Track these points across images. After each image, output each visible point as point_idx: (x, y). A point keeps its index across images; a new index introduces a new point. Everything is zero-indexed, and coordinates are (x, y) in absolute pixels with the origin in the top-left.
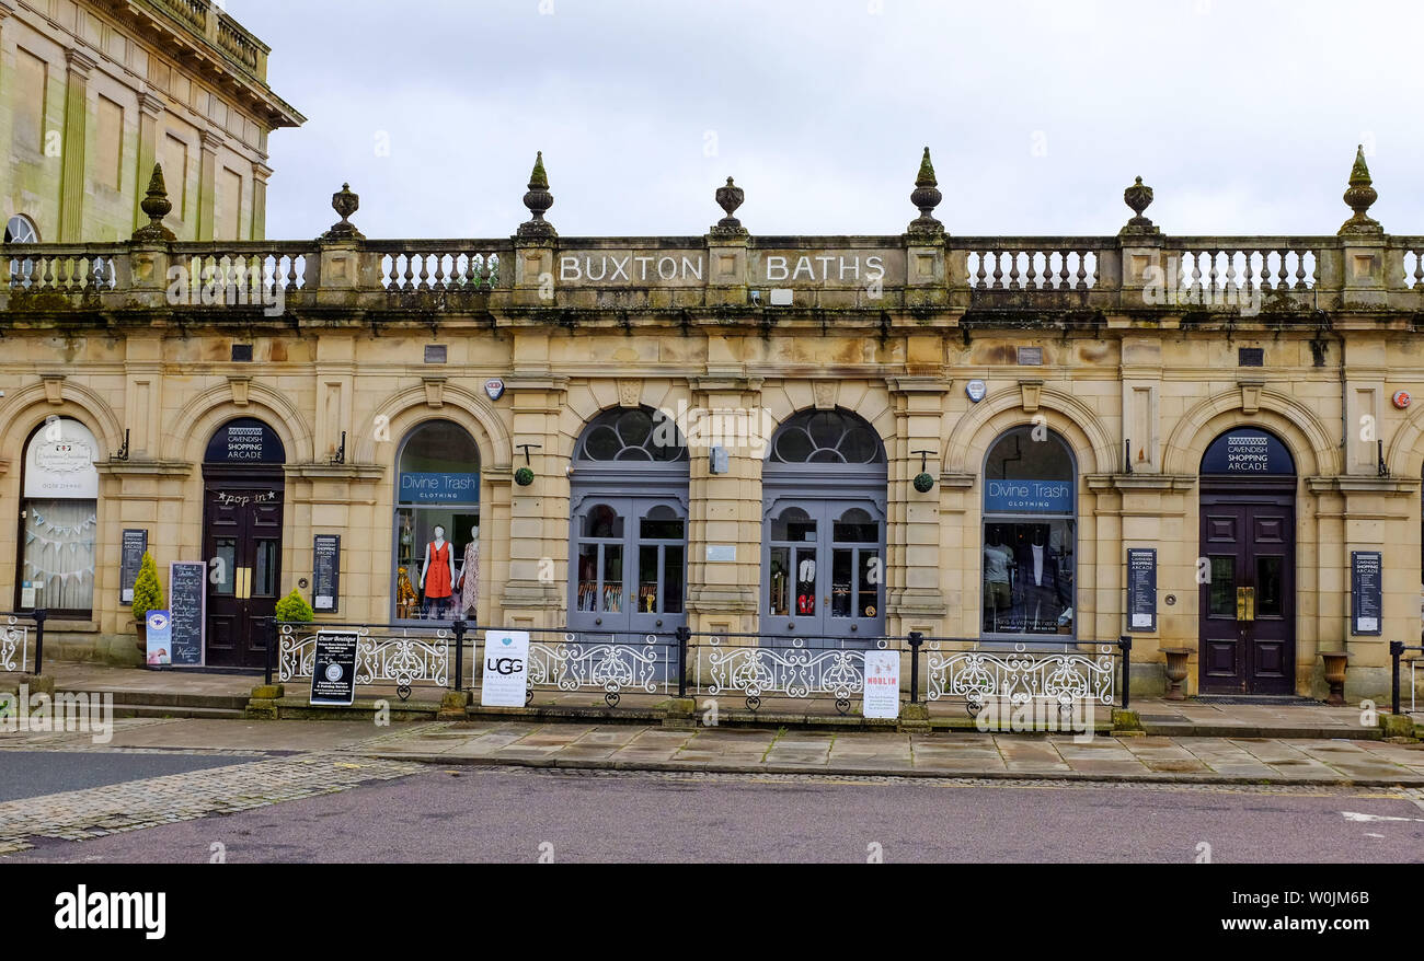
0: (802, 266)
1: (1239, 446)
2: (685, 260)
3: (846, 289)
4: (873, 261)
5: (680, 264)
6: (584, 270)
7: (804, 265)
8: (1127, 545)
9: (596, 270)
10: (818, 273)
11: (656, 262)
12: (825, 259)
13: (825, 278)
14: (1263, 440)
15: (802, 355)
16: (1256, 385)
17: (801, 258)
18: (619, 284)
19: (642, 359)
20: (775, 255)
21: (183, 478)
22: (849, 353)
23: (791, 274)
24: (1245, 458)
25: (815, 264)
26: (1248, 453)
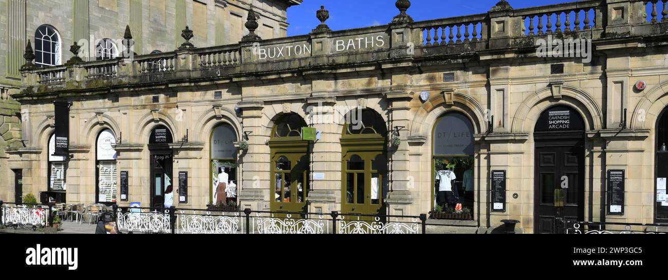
0: (350, 43)
1: (555, 116)
2: (304, 45)
3: (368, 53)
4: (379, 38)
5: (303, 48)
6: (267, 54)
7: (351, 42)
8: (492, 169)
9: (272, 54)
10: (357, 46)
11: (294, 47)
12: (359, 39)
13: (360, 47)
14: (567, 112)
15: (350, 85)
16: (558, 84)
17: (350, 40)
18: (280, 59)
19: (289, 91)
20: (340, 39)
21: (140, 150)
22: (369, 83)
23: (346, 48)
24: (558, 122)
25: (356, 42)
26: (559, 120)
